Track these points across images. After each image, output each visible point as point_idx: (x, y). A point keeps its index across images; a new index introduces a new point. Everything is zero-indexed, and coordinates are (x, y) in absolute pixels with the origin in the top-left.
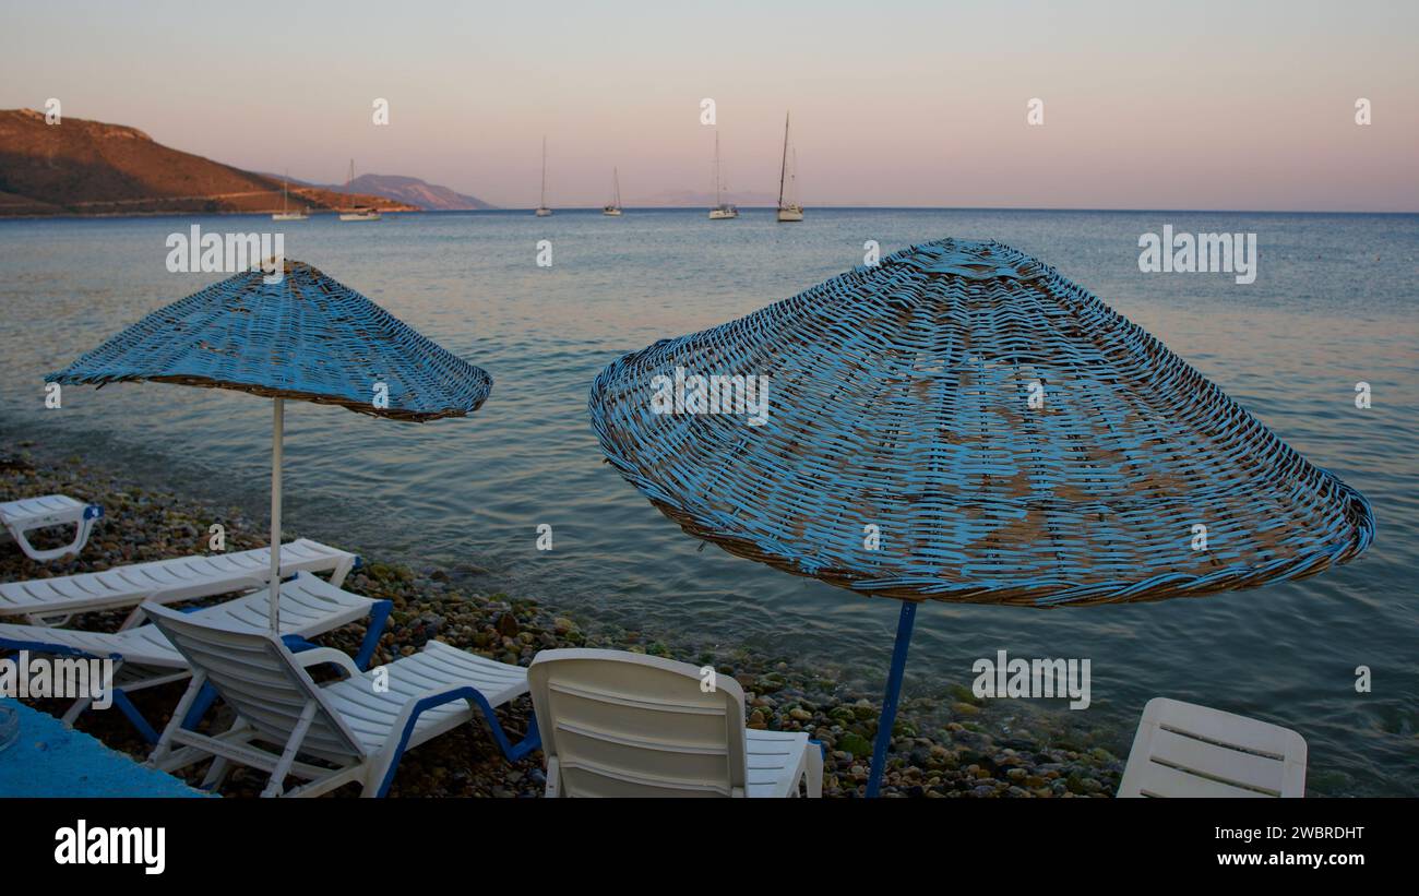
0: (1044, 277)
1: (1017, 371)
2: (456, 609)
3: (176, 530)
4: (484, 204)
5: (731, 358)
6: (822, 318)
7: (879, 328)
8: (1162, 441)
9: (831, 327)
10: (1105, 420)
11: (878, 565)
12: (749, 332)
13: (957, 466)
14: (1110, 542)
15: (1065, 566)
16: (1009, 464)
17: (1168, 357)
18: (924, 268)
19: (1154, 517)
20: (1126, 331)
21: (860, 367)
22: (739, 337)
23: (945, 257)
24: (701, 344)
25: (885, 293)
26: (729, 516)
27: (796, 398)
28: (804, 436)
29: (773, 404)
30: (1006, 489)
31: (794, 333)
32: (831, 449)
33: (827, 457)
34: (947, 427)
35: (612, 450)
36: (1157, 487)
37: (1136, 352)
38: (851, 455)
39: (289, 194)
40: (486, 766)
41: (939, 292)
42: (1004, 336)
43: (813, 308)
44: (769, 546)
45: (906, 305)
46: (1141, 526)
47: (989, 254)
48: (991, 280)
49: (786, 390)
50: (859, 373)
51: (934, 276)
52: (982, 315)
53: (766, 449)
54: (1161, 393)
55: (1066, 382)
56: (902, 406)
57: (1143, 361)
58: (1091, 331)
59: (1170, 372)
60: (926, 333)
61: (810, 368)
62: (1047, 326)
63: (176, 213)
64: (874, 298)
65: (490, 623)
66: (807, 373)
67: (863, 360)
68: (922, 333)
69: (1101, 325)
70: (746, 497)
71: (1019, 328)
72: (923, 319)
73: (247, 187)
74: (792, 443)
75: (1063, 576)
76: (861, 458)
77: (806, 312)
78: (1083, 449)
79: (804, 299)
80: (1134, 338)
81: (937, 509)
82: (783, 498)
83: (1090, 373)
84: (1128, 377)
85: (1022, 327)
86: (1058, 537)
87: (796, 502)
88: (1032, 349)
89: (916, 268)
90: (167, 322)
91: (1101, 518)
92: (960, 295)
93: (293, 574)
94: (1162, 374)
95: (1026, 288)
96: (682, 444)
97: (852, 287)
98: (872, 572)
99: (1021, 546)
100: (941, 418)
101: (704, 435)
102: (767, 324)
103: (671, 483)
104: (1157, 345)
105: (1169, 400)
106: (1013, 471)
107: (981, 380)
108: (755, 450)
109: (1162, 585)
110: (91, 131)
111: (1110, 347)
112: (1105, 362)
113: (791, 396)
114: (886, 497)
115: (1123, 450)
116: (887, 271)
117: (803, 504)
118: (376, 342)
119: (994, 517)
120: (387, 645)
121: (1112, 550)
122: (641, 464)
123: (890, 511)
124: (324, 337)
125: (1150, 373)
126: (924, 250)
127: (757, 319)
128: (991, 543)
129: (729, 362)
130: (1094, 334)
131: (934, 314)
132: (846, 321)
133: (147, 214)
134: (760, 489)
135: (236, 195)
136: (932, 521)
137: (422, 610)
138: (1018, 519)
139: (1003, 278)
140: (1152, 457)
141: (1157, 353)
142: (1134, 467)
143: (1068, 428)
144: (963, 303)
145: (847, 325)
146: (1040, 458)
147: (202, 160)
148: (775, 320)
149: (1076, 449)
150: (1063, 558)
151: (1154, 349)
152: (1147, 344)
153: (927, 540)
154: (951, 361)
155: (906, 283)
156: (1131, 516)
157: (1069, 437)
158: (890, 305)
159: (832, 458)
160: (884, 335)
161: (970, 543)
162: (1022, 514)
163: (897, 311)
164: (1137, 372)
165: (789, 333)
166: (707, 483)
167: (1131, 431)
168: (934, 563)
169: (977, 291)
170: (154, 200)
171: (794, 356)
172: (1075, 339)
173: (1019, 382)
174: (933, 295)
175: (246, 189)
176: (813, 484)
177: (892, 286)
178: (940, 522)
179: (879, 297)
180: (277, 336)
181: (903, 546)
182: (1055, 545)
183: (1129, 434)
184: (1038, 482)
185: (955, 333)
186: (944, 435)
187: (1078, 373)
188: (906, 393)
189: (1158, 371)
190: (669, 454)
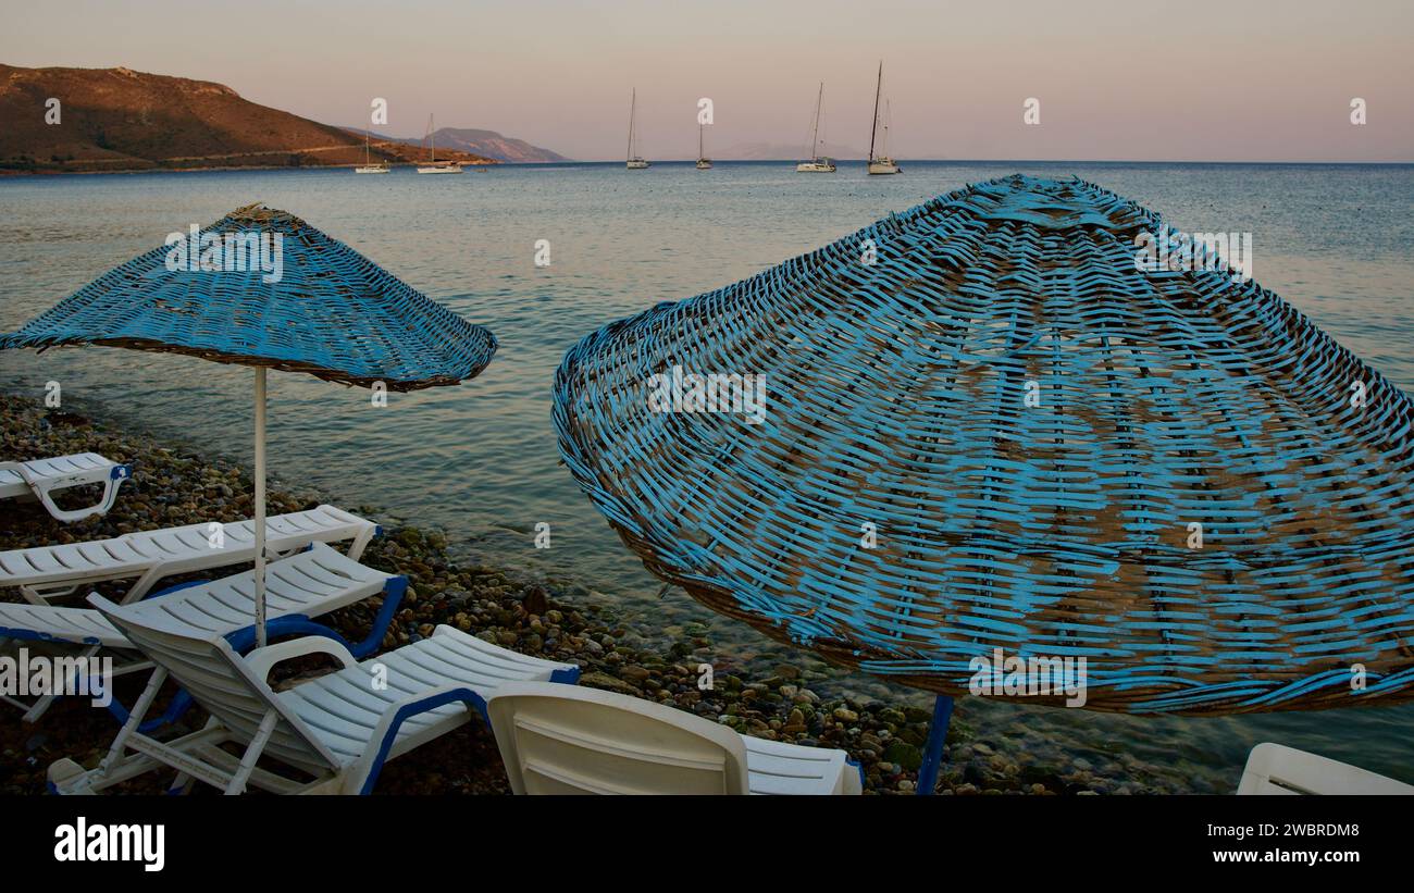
0: (1146, 226)
1: (1106, 356)
2: (485, 582)
3: (211, 489)
4: (560, 157)
5: (726, 330)
6: (845, 279)
7: (918, 294)
8: (1316, 461)
9: (855, 291)
10: (1233, 429)
11: (898, 637)
12: (755, 298)
13: (1017, 493)
14: (1241, 617)
15: (1174, 653)
16: (1093, 492)
17: (1316, 336)
18: (983, 213)
19: (1307, 577)
20: (1257, 300)
21: (890, 347)
22: (741, 303)
23: (1011, 198)
24: (696, 311)
25: (929, 246)
26: (702, 550)
27: (803, 388)
28: (810, 441)
29: (772, 395)
30: (1089, 530)
31: (808, 298)
32: (845, 462)
33: (837, 472)
34: (1005, 436)
35: (569, 450)
36: (1312, 531)
37: (1273, 329)
38: (871, 471)
39: (370, 148)
40: (487, 773)
41: (1001, 246)
42: (1089, 306)
43: (835, 267)
44: (750, 598)
45: (955, 263)
46: (1288, 591)
47: (1071, 195)
48: (1073, 229)
49: (791, 377)
50: (889, 355)
51: (995, 224)
52: (1059, 277)
53: (759, 457)
54: (1310, 387)
55: (1178, 373)
56: (944, 403)
57: (1283, 342)
58: (1211, 300)
59: (1320, 359)
60: (983, 302)
61: (825, 346)
62: (1150, 294)
63: (262, 167)
64: (914, 253)
65: (517, 599)
66: (818, 353)
67: (895, 337)
68: (976, 300)
69: (1224, 292)
70: (727, 525)
71: (1111, 296)
72: (978, 281)
73: (329, 141)
74: (794, 451)
75: (1171, 668)
76: (885, 475)
77: (826, 271)
78: (1202, 472)
79: (825, 254)
80: (1269, 310)
81: (988, 557)
82: (775, 528)
83: (1212, 360)
84: (1264, 365)
85: (1115, 294)
86: (1165, 607)
87: (790, 536)
88: (1129, 325)
89: (972, 213)
90: (127, 277)
91: (1228, 577)
92: (1029, 250)
93: (308, 545)
94: (1309, 361)
95: (1121, 241)
96: (655, 445)
97: (886, 239)
98: (890, 648)
99: (1109, 618)
100: (998, 422)
101: (683, 435)
102: (777, 286)
103: (634, 497)
104: (1299, 317)
105: (1323, 398)
106: (1099, 503)
107: (1057, 368)
108: (745, 458)
109: (1326, 689)
110: (182, 87)
111: (1237, 322)
112: (1231, 344)
113: (797, 385)
114: (917, 535)
115: (1260, 474)
116: (933, 217)
117: (801, 540)
118: (360, 301)
119: (1070, 573)
120: (405, 623)
121: (1245, 630)
122: (601, 470)
123: (922, 557)
124: (299, 295)
125: (1294, 359)
126: (985, 189)
127: (768, 279)
128: (1066, 614)
129: (724, 336)
130: (1215, 304)
131: (995, 275)
132: (875, 284)
133: (234, 168)
134: (746, 514)
135: (319, 149)
136: (980, 575)
137: (449, 582)
138: (1105, 577)
139: (1090, 227)
140: (1302, 483)
141: (1301, 330)
142: (1277, 499)
143: (1181, 441)
144: (1034, 260)
145: (876, 290)
146: (1139, 485)
147: (286, 116)
148: (788, 281)
149: (1191, 472)
150: (1172, 641)
151: (1297, 325)
152: (1287, 319)
153: (972, 603)
154: (1015, 341)
155: (958, 233)
156: (1275, 575)
157: (1182, 454)
158: (934, 262)
159: (845, 474)
160: (925, 303)
161: (1034, 611)
162: (1111, 568)
163: (944, 271)
164: (1277, 357)
165: (802, 299)
166: (679, 500)
167: (1271, 445)
168: (980, 640)
169: (1054, 245)
170: (241, 155)
171: (806, 329)
172: (1189, 312)
173: (1110, 373)
174: (993, 250)
175: (328, 143)
176: (816, 510)
177: (938, 237)
178: (991, 577)
179: (921, 253)
180: (244, 294)
181: (937, 610)
182: (1160, 620)
183: (1268, 449)
184: (1136, 521)
185: (1021, 301)
186: (1003, 447)
187: (1194, 360)
188: (950, 384)
189: (1305, 357)
190: (638, 458)
